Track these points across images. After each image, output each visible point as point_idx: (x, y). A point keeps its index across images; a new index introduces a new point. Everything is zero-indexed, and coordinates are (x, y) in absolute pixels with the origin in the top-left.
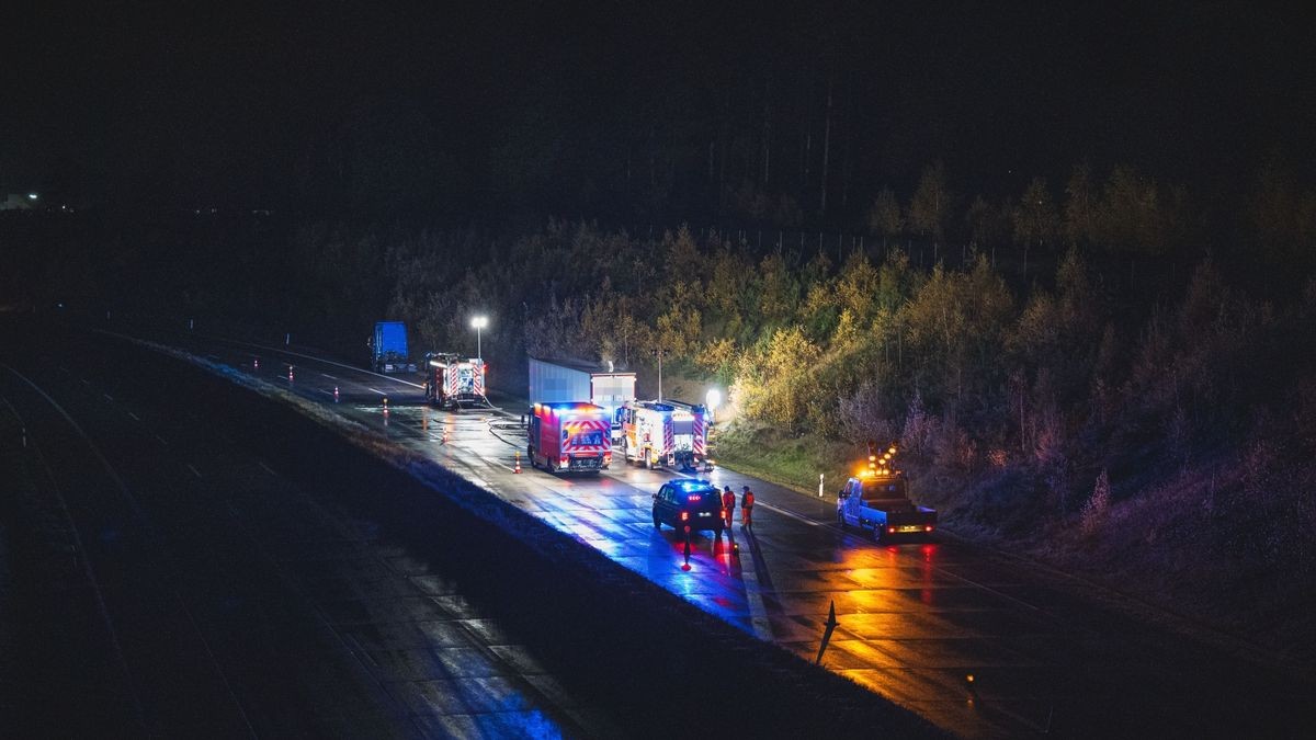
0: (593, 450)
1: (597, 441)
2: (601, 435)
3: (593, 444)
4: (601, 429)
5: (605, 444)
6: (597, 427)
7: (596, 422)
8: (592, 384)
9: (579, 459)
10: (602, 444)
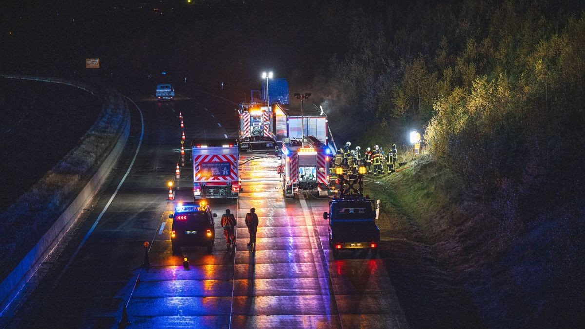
0: (221, 179)
1: (225, 172)
2: (229, 167)
3: (221, 175)
4: (229, 162)
5: (232, 175)
6: (224, 160)
7: (224, 156)
8: (287, 125)
9: (211, 188)
10: (229, 175)
